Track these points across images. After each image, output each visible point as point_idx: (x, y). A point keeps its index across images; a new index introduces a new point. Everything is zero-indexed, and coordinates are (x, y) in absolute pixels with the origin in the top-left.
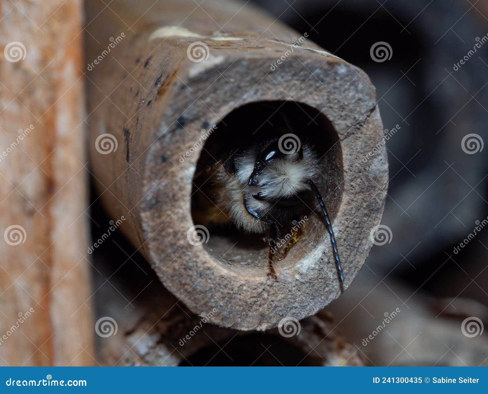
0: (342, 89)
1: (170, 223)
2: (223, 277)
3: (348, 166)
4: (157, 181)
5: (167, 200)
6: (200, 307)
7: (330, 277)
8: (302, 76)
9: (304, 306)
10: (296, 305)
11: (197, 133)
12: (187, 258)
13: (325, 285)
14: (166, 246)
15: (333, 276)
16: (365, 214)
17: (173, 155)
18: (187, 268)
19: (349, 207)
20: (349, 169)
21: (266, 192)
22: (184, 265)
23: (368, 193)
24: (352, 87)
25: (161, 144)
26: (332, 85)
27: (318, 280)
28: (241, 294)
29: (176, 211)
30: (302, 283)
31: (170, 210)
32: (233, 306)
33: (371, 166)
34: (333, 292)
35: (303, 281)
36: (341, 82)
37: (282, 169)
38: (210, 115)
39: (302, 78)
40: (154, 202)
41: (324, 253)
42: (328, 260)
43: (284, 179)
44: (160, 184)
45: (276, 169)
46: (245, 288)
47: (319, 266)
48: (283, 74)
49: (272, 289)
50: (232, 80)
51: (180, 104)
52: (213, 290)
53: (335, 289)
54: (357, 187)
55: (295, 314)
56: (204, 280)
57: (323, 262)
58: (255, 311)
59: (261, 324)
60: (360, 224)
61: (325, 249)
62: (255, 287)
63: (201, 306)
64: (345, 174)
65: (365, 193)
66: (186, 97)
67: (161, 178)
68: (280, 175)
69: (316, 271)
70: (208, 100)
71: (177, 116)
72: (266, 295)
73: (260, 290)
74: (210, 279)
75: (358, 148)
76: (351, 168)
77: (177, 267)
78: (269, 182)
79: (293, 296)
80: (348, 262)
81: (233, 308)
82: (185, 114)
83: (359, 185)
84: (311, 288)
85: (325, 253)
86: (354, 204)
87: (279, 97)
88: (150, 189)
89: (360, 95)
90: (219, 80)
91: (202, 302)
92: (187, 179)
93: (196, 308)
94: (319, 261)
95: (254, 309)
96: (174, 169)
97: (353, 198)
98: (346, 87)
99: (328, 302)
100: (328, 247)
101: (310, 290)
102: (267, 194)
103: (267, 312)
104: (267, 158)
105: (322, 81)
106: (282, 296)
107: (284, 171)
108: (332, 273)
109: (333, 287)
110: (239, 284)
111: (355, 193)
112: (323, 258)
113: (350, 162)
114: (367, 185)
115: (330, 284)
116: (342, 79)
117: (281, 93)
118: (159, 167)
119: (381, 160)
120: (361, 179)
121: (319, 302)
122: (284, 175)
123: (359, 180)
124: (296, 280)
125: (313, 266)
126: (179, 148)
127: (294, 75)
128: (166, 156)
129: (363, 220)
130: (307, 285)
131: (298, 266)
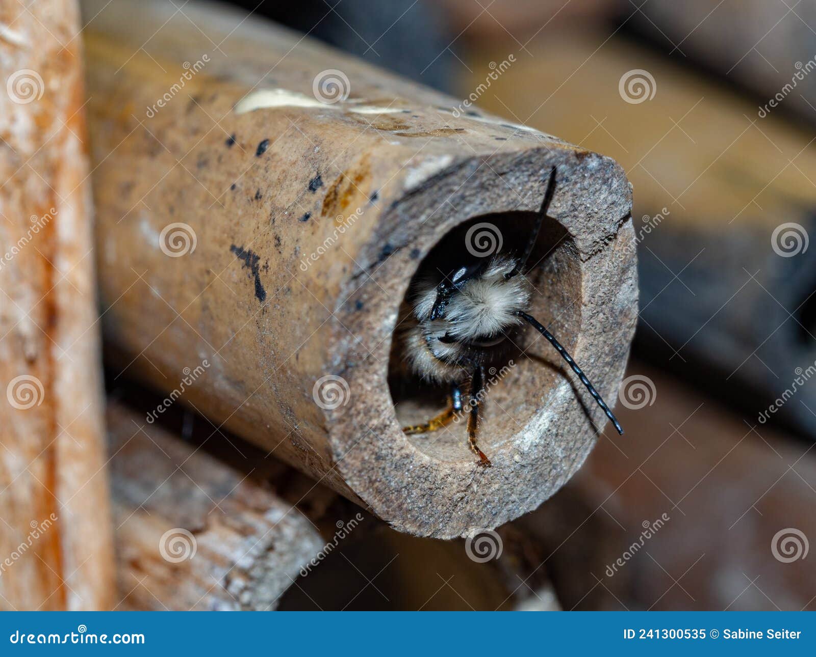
0: (591, 189)
1: (360, 396)
2: (423, 467)
3: (589, 297)
4: (348, 338)
5: (360, 363)
6: (392, 511)
7: (558, 454)
8: (542, 175)
9: (524, 498)
10: (514, 497)
11: (403, 265)
12: (380, 443)
13: (551, 466)
14: (355, 429)
15: (562, 453)
16: (606, 363)
17: (370, 298)
18: (379, 458)
19: (586, 355)
20: (590, 301)
21: (457, 329)
22: (376, 454)
23: (612, 333)
24: (605, 187)
25: (357, 285)
26: (579, 185)
27: (542, 460)
28: (445, 488)
29: (370, 377)
30: (523, 466)
31: (363, 377)
32: (434, 505)
33: (618, 295)
34: (561, 475)
35: (524, 463)
36: (591, 181)
37: (479, 295)
38: (422, 239)
39: (541, 178)
40: (342, 367)
41: (552, 421)
42: (557, 431)
43: (483, 309)
44: (351, 341)
45: (470, 295)
46: (450, 479)
47: (545, 440)
48: (518, 174)
49: (484, 477)
50: (456, 188)
51: (387, 227)
52: (411, 485)
53: (564, 470)
54: (599, 325)
55: (512, 511)
56: (399, 473)
57: (550, 434)
58: (460, 510)
59: (467, 529)
60: (600, 376)
61: (553, 416)
62: (464, 477)
63: (394, 510)
64: (583, 307)
65: (608, 333)
66: (396, 216)
67: (354, 333)
68: (477, 303)
69: (541, 448)
70: (423, 218)
71: (382, 244)
72: (475, 487)
73: (469, 481)
74: (408, 470)
75: (603, 270)
76: (593, 299)
77: (366, 458)
78: (462, 315)
79: (510, 485)
80: (582, 431)
81: (435, 509)
82: (393, 241)
83: (601, 323)
84: (533, 473)
85: (554, 421)
86: (593, 349)
87: (511, 208)
88: (338, 349)
89: (614, 197)
90: (440, 189)
91: (396, 504)
92: (387, 332)
93: (388, 512)
94: (545, 432)
95: (459, 508)
96: (371, 318)
97: (592, 341)
98: (598, 186)
99: (554, 491)
100: (557, 413)
101: (533, 475)
102: (460, 331)
103: (476, 512)
104: (455, 279)
105: (567, 180)
106: (495, 487)
107: (483, 298)
108: (561, 449)
109: (562, 469)
110: (442, 474)
111: (595, 334)
112: (550, 428)
113: (591, 291)
114: (611, 322)
115: (557, 465)
116: (592, 175)
117: (514, 201)
118: (351, 318)
119: (632, 285)
120: (604, 314)
121: (543, 491)
122: (482, 303)
123: (601, 315)
124: (516, 462)
125: (537, 441)
126: (378, 289)
127: (532, 174)
128: (362, 301)
129: (603, 372)
130: (529, 468)
131: (518, 442)
